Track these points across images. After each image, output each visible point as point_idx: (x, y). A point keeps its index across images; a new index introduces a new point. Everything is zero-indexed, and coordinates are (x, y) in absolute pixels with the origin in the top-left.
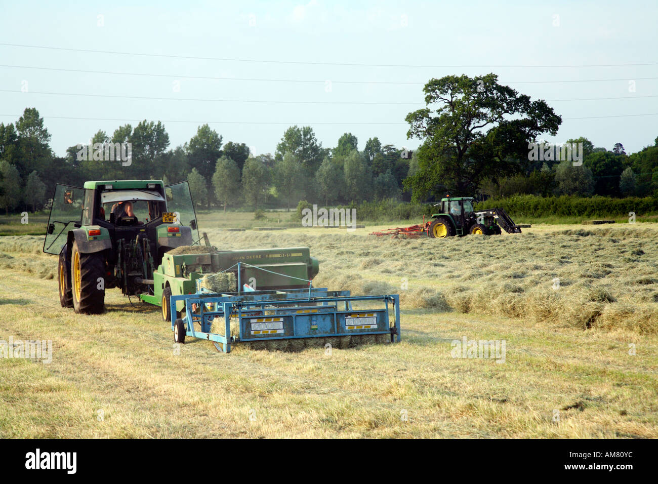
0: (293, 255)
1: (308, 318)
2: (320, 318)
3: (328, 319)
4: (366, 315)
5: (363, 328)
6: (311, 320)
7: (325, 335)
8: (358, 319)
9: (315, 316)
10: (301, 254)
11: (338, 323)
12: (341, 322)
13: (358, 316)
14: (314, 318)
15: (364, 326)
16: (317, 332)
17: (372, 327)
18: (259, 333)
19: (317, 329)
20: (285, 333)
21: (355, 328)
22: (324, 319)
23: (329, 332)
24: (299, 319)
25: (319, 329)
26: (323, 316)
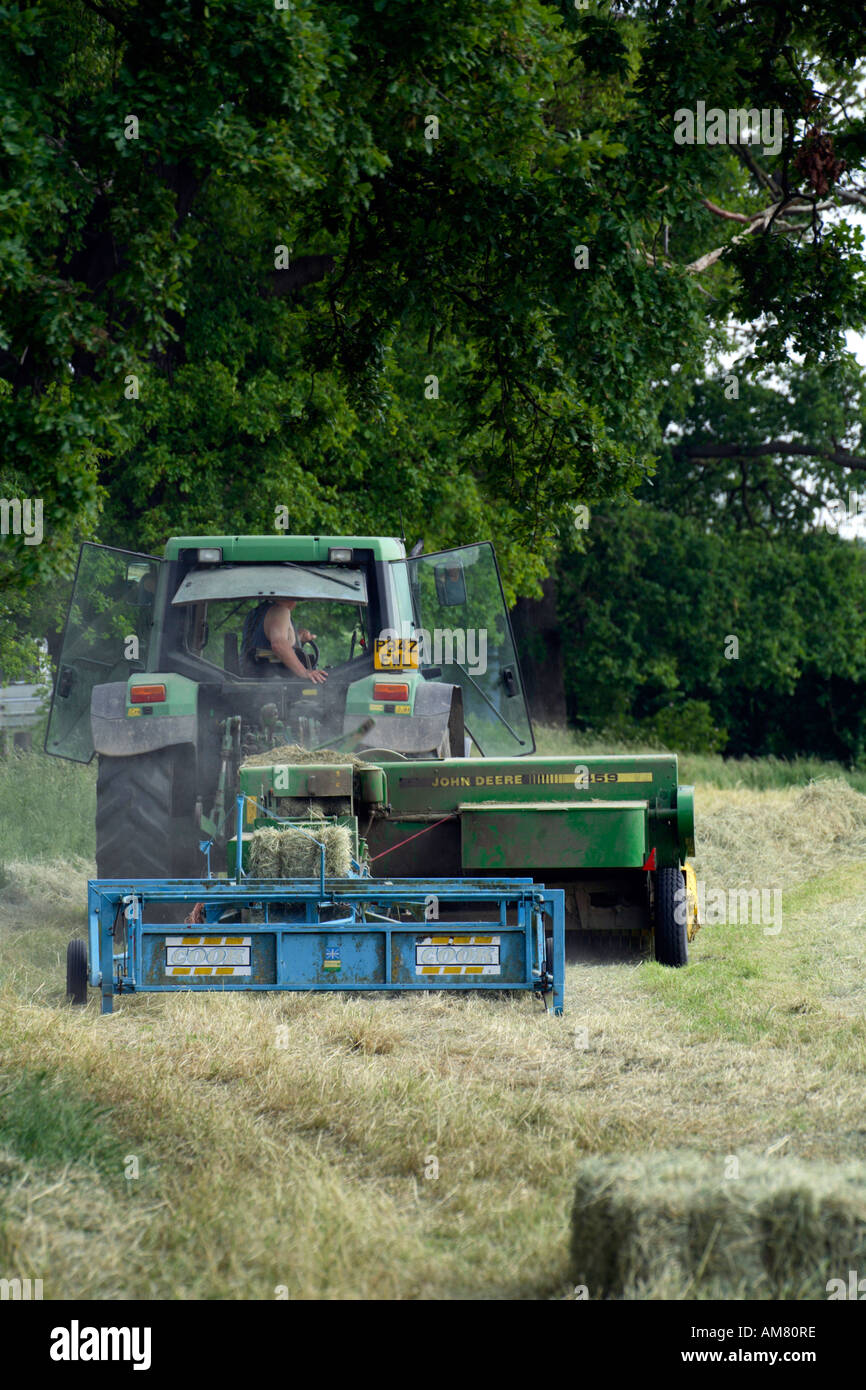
0: (623, 778)
1: (316, 940)
2: (349, 943)
3: (370, 945)
4: (473, 941)
5: (462, 973)
6: (324, 947)
7: (358, 986)
8: (449, 949)
9: (335, 937)
10: (647, 777)
11: (396, 957)
12: (405, 954)
13: (451, 941)
14: (333, 942)
15: (464, 968)
16: (339, 976)
17: (486, 971)
18: (188, 972)
19: (339, 970)
20: (253, 977)
21: (441, 971)
22: (358, 946)
23: (371, 978)
24: (291, 942)
25: (344, 969)
26: (358, 938)
